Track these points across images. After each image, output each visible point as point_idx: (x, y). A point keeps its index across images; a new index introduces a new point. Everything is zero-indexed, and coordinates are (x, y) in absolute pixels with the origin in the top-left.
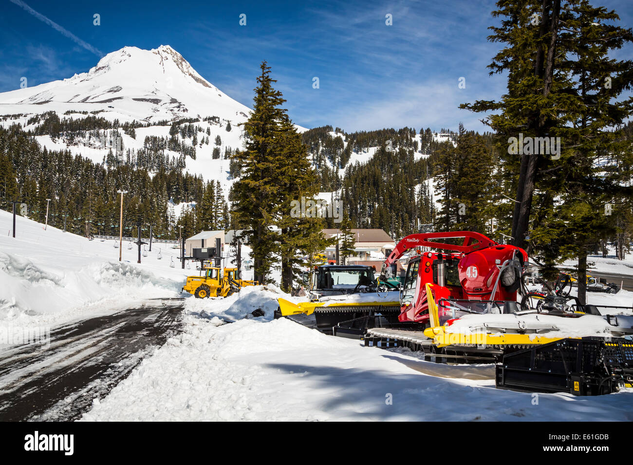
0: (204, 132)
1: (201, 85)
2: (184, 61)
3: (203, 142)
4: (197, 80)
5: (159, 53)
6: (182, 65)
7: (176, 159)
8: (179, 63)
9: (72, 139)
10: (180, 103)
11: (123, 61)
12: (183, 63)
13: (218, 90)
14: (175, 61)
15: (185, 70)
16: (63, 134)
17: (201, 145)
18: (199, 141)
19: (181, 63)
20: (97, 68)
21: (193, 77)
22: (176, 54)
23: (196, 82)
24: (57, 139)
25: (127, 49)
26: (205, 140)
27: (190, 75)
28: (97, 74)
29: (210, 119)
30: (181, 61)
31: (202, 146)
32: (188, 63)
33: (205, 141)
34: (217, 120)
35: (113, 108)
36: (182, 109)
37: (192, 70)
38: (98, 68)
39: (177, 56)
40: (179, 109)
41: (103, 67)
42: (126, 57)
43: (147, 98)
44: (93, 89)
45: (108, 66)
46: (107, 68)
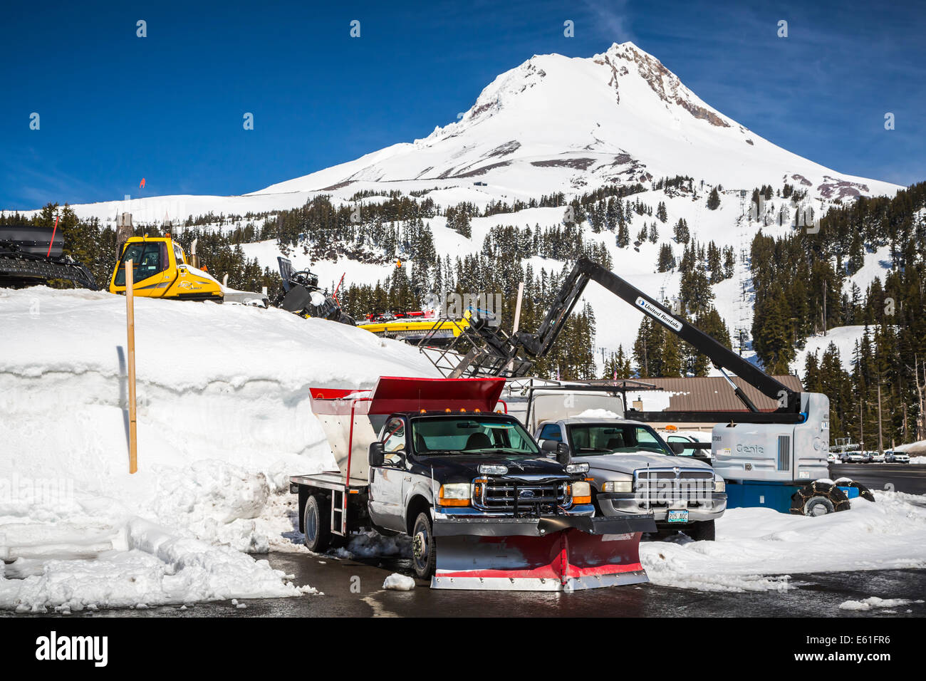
0: (650, 214)
1: (704, 123)
2: (666, 72)
3: (642, 236)
4: (696, 112)
5: (608, 62)
6: (661, 82)
7: (549, 275)
8: (654, 78)
9: (323, 244)
10: (634, 162)
11: (528, 87)
12: (665, 78)
13: (745, 130)
14: (644, 76)
15: (668, 92)
16: (305, 236)
17: (637, 244)
18: (633, 235)
19: (659, 78)
20: (476, 109)
21: (686, 106)
22: (647, 59)
23: (693, 117)
24: (291, 246)
25: (539, 61)
26: (649, 233)
27: (680, 102)
28: (475, 122)
29: (669, 183)
30: (658, 73)
31: (639, 248)
32: (675, 77)
33: (649, 235)
34: (686, 184)
35: (485, 185)
36: (640, 175)
37: (684, 92)
38: (478, 108)
39: (649, 64)
40: (631, 175)
41: (488, 105)
42: (536, 77)
43: (565, 158)
44: (461, 154)
45: (496, 103)
46: (496, 106)
